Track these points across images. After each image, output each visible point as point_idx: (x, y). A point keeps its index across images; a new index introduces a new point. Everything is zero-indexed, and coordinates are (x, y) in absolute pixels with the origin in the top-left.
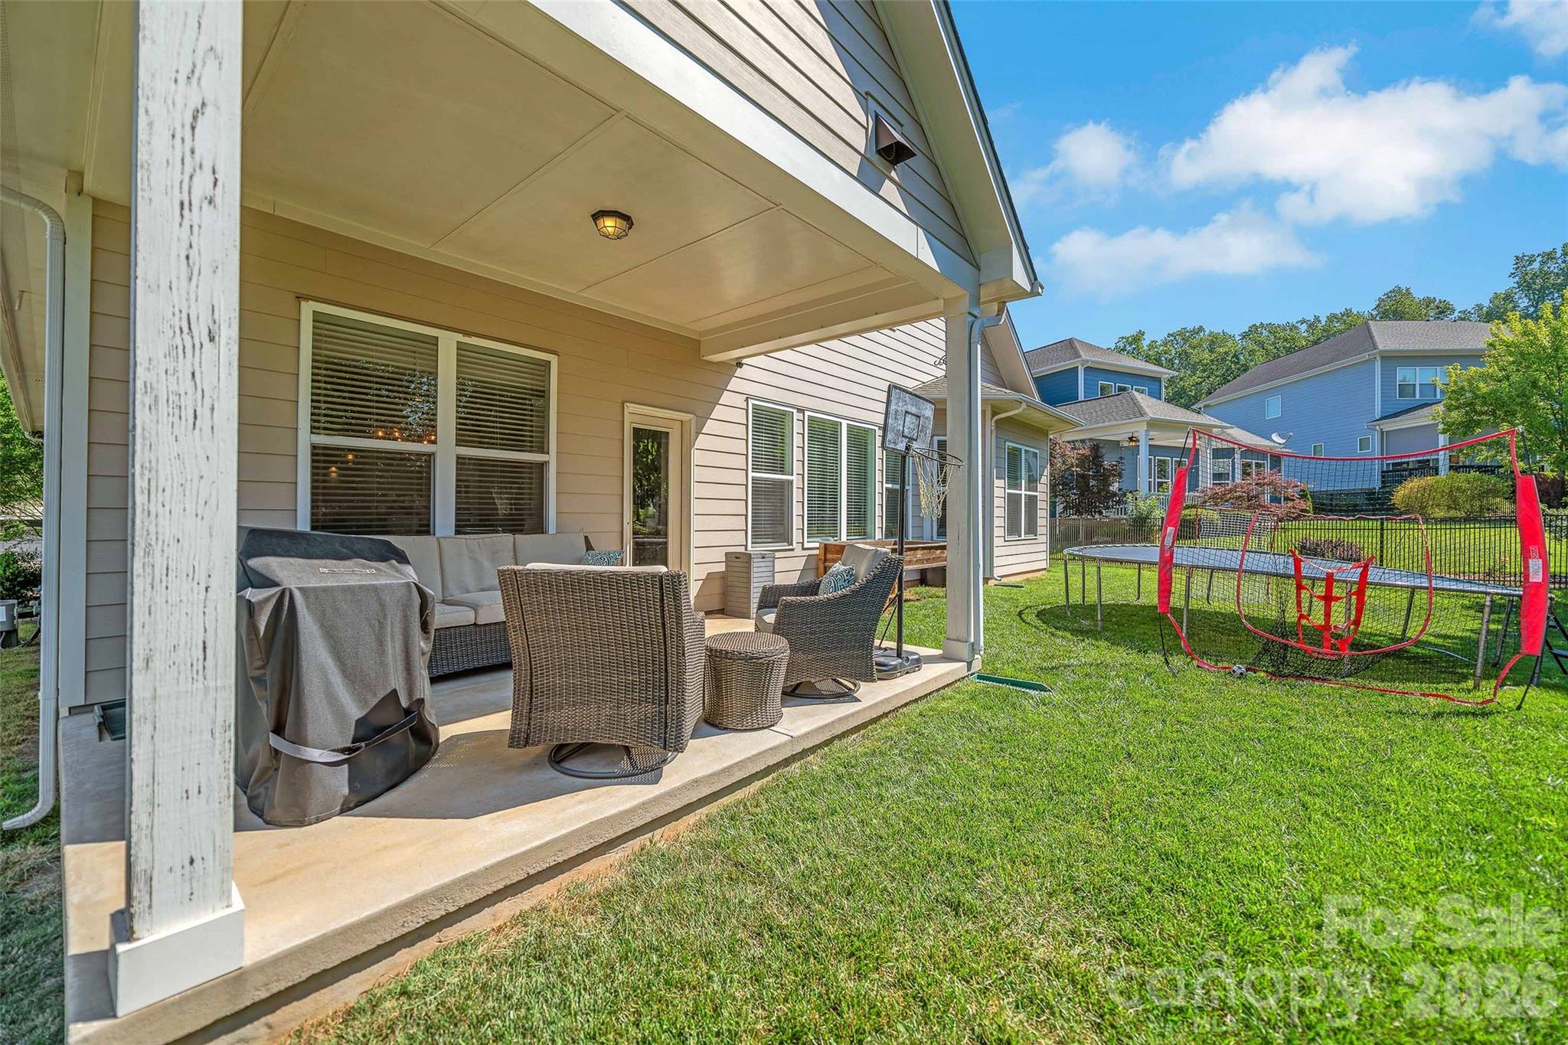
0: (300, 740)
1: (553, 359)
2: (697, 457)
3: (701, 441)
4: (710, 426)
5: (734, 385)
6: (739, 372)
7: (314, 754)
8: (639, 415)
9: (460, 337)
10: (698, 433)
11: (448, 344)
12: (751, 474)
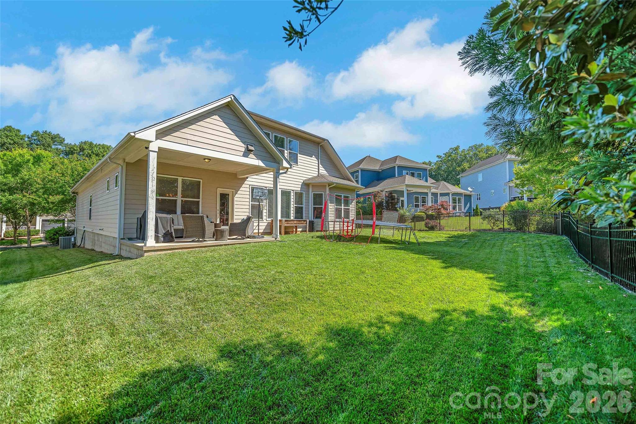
0: (158, 234)
1: (201, 180)
2: (235, 199)
3: (237, 196)
4: (239, 192)
5: (246, 182)
6: (247, 180)
7: (159, 235)
8: (220, 191)
9: (182, 178)
10: (236, 194)
11: (180, 179)
12: (250, 203)
